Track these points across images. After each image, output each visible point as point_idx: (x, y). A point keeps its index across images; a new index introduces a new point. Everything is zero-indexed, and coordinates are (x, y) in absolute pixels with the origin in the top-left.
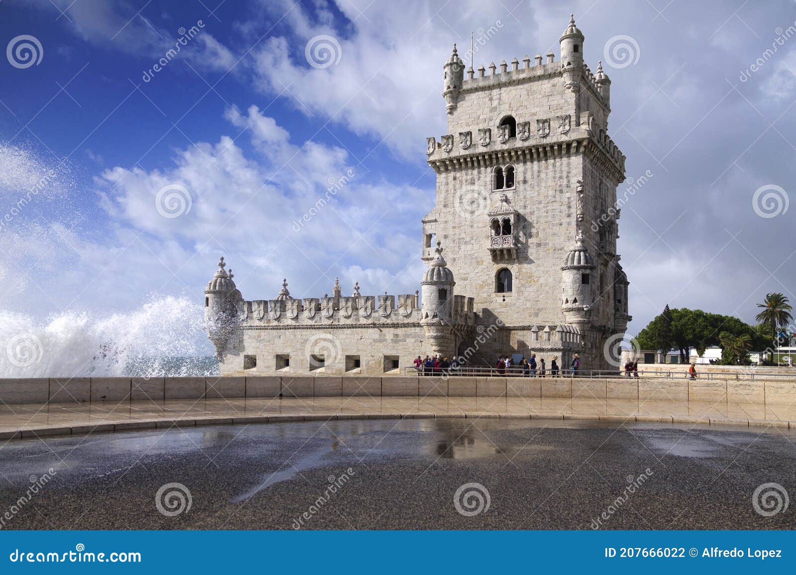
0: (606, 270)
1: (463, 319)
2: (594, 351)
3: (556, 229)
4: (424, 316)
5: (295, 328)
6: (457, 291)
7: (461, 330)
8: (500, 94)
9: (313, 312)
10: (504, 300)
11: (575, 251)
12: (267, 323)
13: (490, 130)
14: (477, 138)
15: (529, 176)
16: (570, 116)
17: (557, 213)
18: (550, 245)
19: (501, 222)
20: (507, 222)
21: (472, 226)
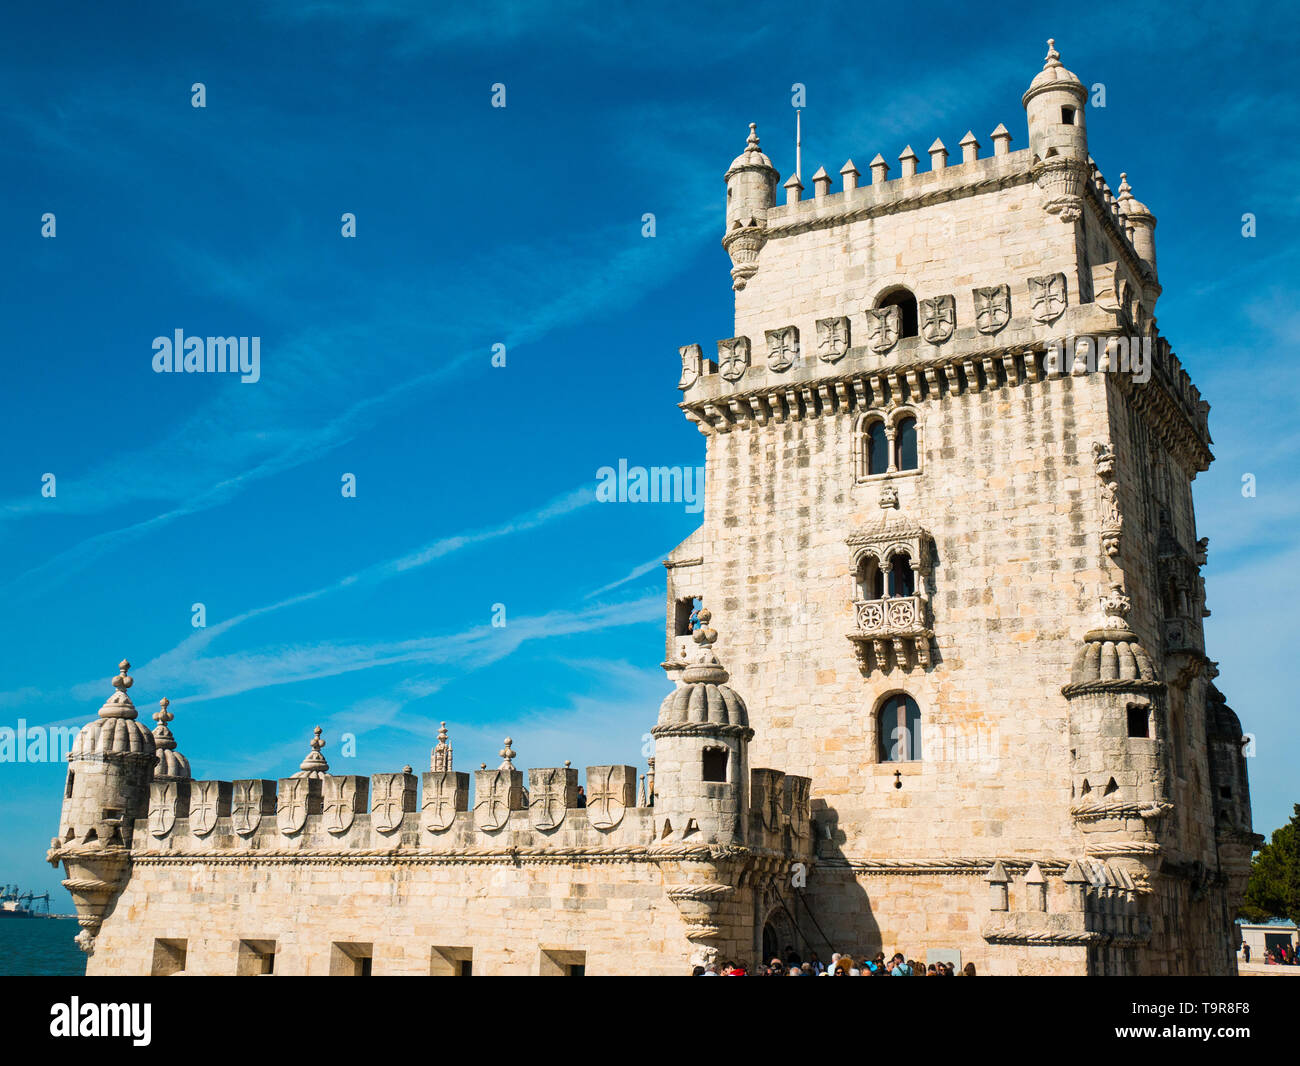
0: (1187, 700)
1: (777, 841)
2: (1174, 941)
3: (1042, 579)
4: (660, 828)
5: (296, 862)
6: (758, 756)
7: (774, 875)
8: (872, 234)
9: (348, 816)
10: (899, 785)
11: (1103, 640)
12: (224, 846)
13: (847, 322)
14: (813, 343)
15: (957, 437)
16: (1063, 277)
17: (1043, 535)
18: (1028, 626)
19: (883, 563)
20: (900, 561)
21: (803, 575)
